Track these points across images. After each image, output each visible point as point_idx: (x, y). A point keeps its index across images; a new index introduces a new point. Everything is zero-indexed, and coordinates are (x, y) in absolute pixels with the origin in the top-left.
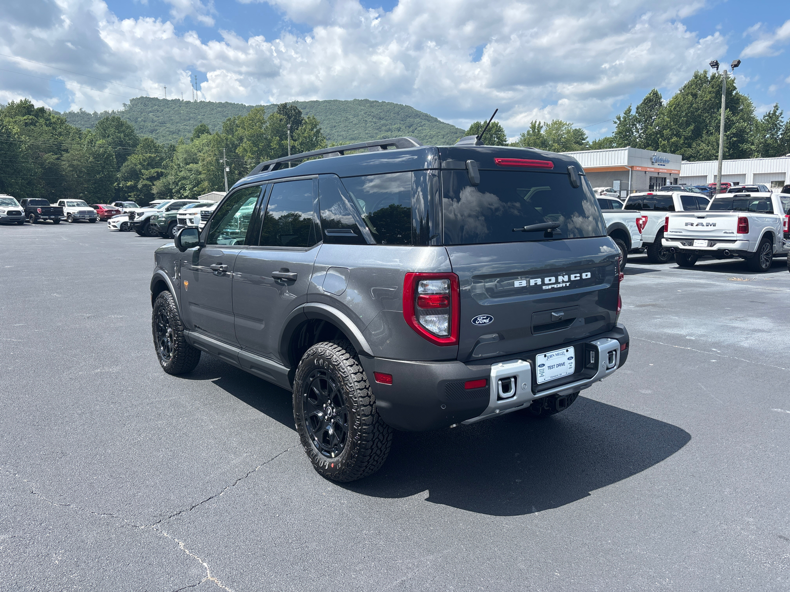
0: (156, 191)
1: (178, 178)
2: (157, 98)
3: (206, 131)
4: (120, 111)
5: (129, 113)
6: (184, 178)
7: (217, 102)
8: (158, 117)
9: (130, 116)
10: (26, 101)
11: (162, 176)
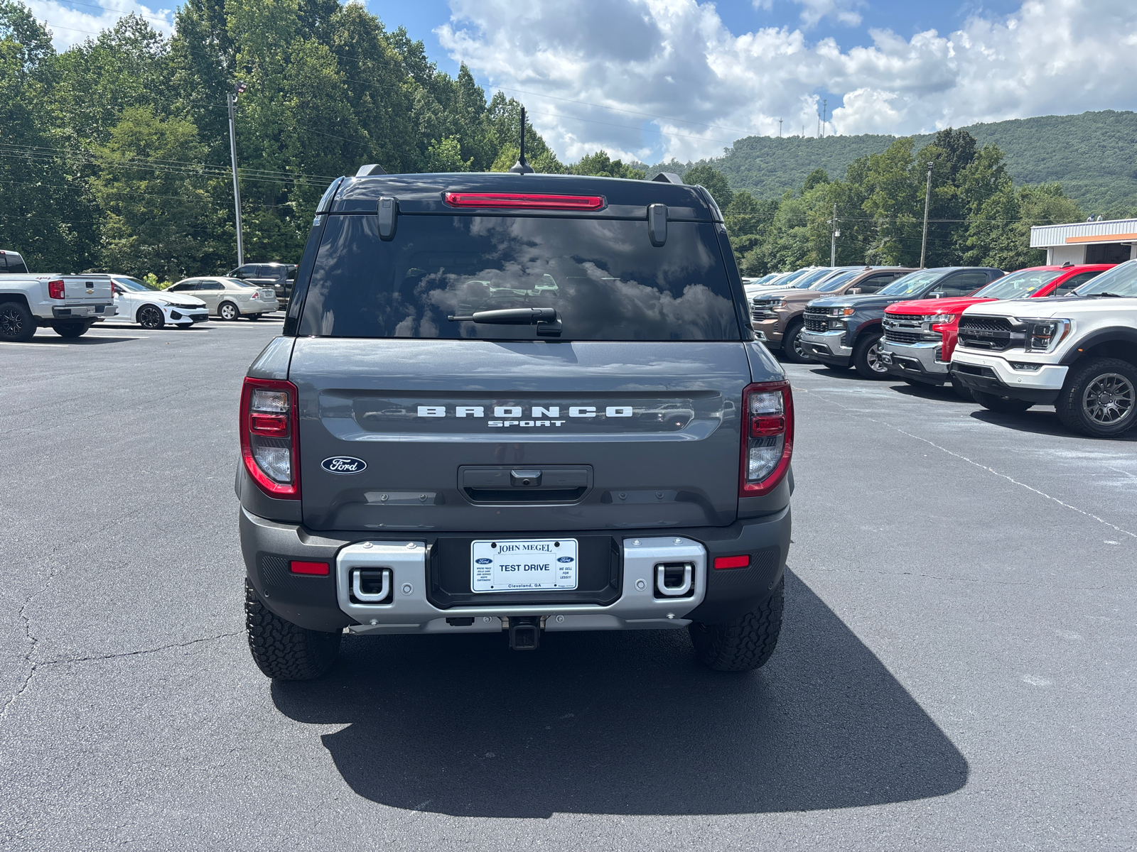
0: (746, 266)
1: (776, 247)
2: (769, 137)
3: (823, 179)
4: (719, 158)
5: (731, 160)
6: (785, 248)
7: (852, 135)
8: (767, 163)
9: (731, 165)
10: (602, 153)
11: (756, 244)
